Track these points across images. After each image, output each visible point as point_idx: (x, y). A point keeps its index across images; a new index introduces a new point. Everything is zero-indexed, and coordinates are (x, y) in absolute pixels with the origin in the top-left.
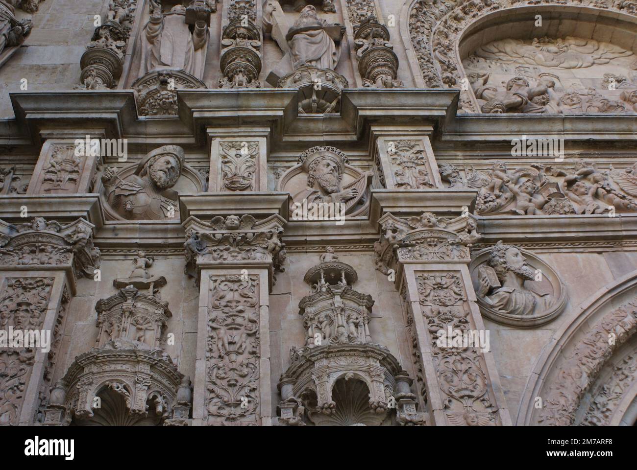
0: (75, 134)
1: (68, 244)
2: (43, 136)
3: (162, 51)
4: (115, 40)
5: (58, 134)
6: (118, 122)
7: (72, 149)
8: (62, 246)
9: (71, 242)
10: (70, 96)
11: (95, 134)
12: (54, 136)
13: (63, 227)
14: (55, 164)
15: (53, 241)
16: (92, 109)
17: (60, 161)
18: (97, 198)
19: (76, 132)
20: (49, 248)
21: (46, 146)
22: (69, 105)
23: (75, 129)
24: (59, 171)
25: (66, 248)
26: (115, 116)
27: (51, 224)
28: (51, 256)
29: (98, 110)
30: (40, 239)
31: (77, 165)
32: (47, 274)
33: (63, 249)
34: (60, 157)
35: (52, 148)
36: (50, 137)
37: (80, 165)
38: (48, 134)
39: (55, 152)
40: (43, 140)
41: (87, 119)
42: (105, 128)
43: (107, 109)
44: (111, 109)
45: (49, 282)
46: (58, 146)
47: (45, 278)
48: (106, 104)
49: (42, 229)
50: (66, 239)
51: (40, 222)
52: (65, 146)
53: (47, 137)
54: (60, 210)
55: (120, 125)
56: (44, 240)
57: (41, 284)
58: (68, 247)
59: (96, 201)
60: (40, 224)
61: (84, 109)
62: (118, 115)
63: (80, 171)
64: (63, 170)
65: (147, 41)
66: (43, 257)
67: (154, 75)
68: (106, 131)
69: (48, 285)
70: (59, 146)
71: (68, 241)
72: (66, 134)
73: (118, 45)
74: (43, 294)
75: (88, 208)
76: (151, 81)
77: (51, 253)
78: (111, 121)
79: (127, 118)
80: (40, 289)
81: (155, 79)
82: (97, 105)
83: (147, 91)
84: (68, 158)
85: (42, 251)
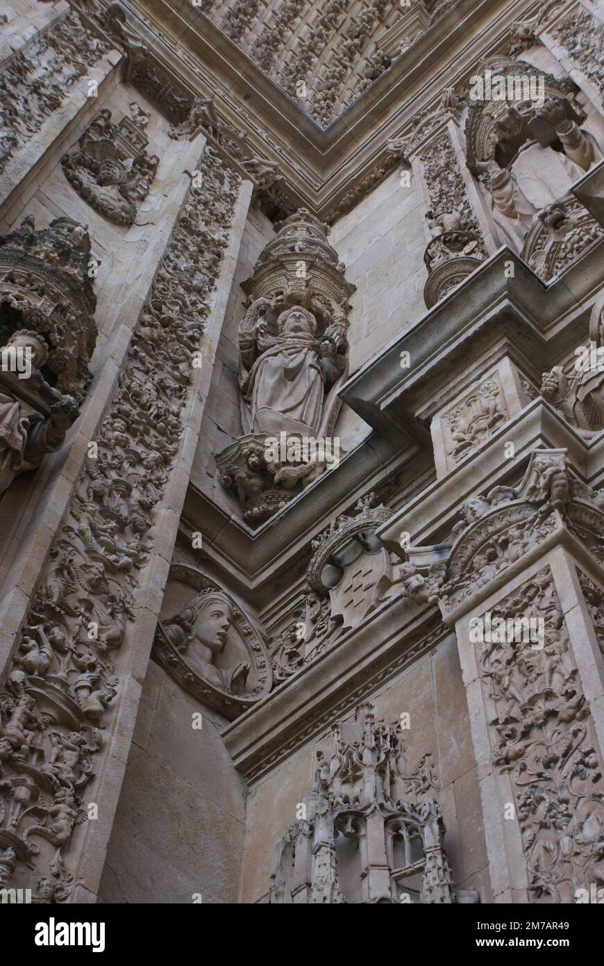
0: (467, 377)
1: (541, 503)
2: (424, 417)
3: (530, 198)
4: (460, 250)
5: (441, 397)
6: (515, 309)
7: (475, 401)
8: (530, 514)
9: (543, 497)
10: (423, 329)
11: (495, 353)
12: (439, 405)
13: (517, 489)
14: (462, 435)
15: (514, 517)
16: (466, 322)
17: (467, 426)
18: (541, 405)
19: (466, 373)
20: (513, 532)
21: (435, 427)
22: (430, 343)
23: (462, 371)
24: (473, 438)
25: (541, 513)
26: (506, 302)
27: (494, 496)
28: (525, 540)
29: (475, 316)
30: (491, 529)
31: (495, 411)
32: (534, 569)
33: (536, 516)
34: (463, 423)
35: (446, 421)
36: (434, 410)
37: (499, 408)
38: (429, 408)
39: (453, 423)
40: (428, 422)
41: (468, 340)
42: (505, 335)
43: (488, 303)
44: (493, 298)
45: (544, 578)
46: (452, 412)
47: (534, 577)
48: (480, 298)
49: (482, 510)
50: (531, 500)
51: (473, 503)
52: (463, 405)
53: (429, 413)
54: (496, 467)
55: (526, 316)
56: (498, 525)
57: (534, 591)
58: (543, 508)
59: (543, 411)
60: (475, 507)
61: (454, 333)
62: (511, 300)
63: (503, 413)
64: (477, 432)
65: (509, 219)
66: (513, 550)
67: (537, 229)
68: (508, 338)
69: (546, 585)
70: (454, 411)
71: (537, 499)
72: (454, 387)
73: (468, 251)
74: (545, 604)
75: (538, 431)
76: (539, 241)
77: (522, 536)
78: (506, 315)
79: (527, 297)
80: (537, 599)
81: (543, 232)
82: (469, 311)
83: (544, 257)
84: (477, 414)
85: (505, 544)
